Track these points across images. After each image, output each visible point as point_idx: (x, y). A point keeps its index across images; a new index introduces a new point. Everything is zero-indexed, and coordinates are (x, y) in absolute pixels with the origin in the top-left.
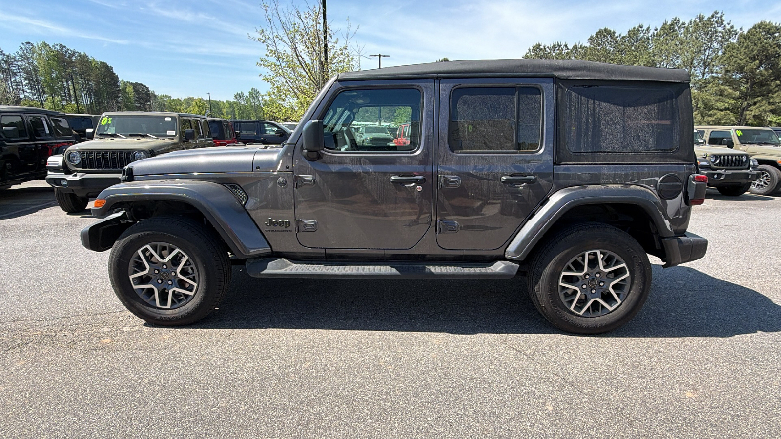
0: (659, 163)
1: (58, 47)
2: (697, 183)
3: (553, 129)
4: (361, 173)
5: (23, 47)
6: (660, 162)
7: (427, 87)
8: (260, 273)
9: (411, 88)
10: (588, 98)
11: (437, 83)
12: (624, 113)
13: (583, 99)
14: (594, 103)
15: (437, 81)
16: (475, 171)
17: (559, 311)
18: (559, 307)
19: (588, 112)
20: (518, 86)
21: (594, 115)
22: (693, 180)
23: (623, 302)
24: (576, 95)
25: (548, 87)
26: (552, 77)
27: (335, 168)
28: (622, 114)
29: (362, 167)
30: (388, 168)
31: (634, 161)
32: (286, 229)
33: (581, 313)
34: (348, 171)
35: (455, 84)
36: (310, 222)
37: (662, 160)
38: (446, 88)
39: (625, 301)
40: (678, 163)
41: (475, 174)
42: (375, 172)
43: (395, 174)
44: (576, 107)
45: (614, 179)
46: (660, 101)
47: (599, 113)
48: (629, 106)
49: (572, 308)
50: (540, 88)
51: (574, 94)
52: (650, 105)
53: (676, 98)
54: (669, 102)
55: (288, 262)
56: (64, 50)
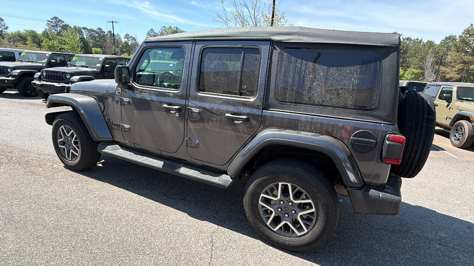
0: (355, 119)
1: (175, 29)
2: (390, 143)
3: (264, 82)
4: (149, 100)
5: (162, 29)
6: (357, 118)
7: (188, 47)
8: (101, 151)
9: (180, 47)
10: (297, 58)
11: (194, 44)
12: (328, 72)
13: (292, 58)
14: (302, 62)
15: (194, 43)
16: (209, 107)
17: (257, 223)
18: (258, 219)
19: (295, 69)
20: (244, 47)
21: (300, 73)
22: (387, 140)
23: (309, 232)
24: (287, 56)
25: (265, 49)
26: (270, 40)
27: (138, 96)
28: (325, 72)
29: (150, 97)
30: (162, 99)
31: (331, 115)
32: (118, 128)
33: (275, 230)
34: (144, 98)
35: (204, 45)
36: (127, 126)
37: (359, 117)
38: (199, 47)
39: (311, 231)
40: (375, 121)
41: (209, 109)
42: (156, 101)
43: (166, 103)
44: (286, 65)
45: (310, 128)
46: (363, 63)
47: (305, 70)
48: (333, 66)
49: (268, 224)
50: (259, 49)
51: (285, 54)
52: (353, 66)
53: (380, 61)
54: (373, 64)
55: (119, 147)
56: (178, 30)
